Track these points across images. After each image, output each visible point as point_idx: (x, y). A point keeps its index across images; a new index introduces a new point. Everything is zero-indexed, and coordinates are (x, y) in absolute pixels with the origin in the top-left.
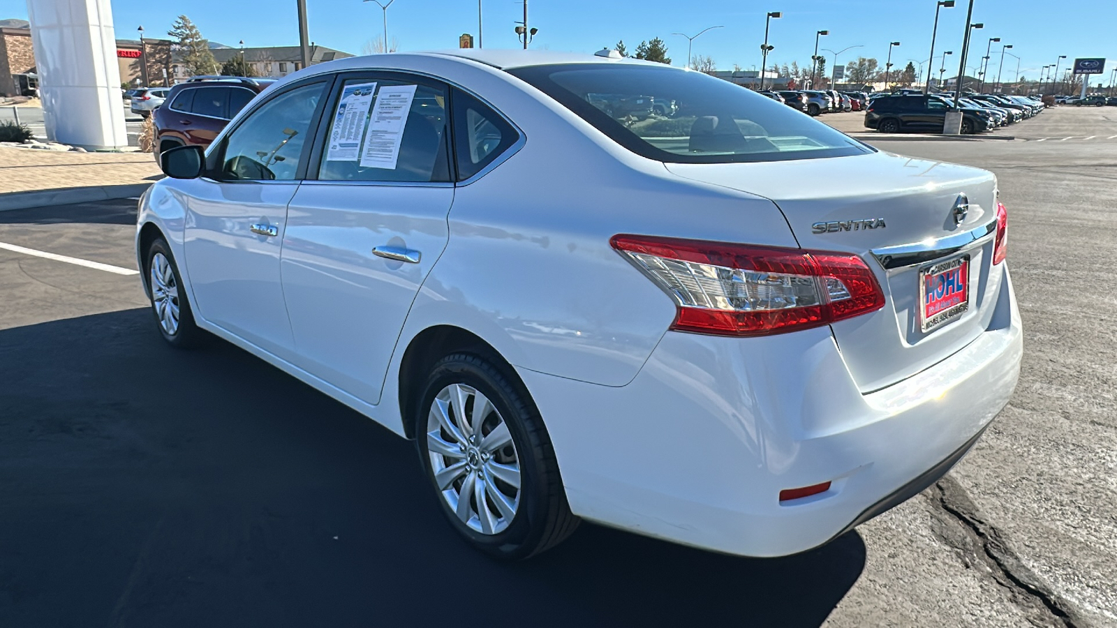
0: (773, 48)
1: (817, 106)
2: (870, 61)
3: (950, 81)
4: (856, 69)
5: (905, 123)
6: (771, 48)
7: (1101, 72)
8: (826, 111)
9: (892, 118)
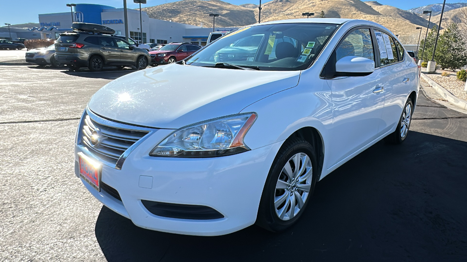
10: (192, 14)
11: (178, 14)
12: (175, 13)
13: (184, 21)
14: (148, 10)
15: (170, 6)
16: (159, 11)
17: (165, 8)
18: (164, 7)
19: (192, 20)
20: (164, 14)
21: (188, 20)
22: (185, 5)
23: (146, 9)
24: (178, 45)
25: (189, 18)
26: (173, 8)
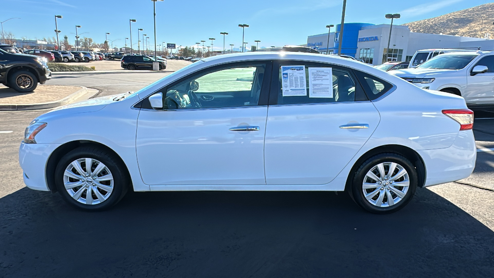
0: (60, 32)
1: (88, 58)
2: (89, 39)
3: (123, 49)
4: (84, 42)
5: (137, 66)
6: (59, 32)
7: (175, 48)
8: (92, 60)
9: (132, 64)
10: (489, 21)
11: (468, 24)
12: (465, 22)
13: (475, 31)
14: (427, 22)
15: (459, 15)
16: (442, 22)
17: (451, 18)
18: (449, 17)
19: (488, 29)
20: (448, 25)
21: (481, 30)
22: (482, 11)
23: (426, 21)
24: (394, 65)
25: (484, 28)
26: (462, 17)
